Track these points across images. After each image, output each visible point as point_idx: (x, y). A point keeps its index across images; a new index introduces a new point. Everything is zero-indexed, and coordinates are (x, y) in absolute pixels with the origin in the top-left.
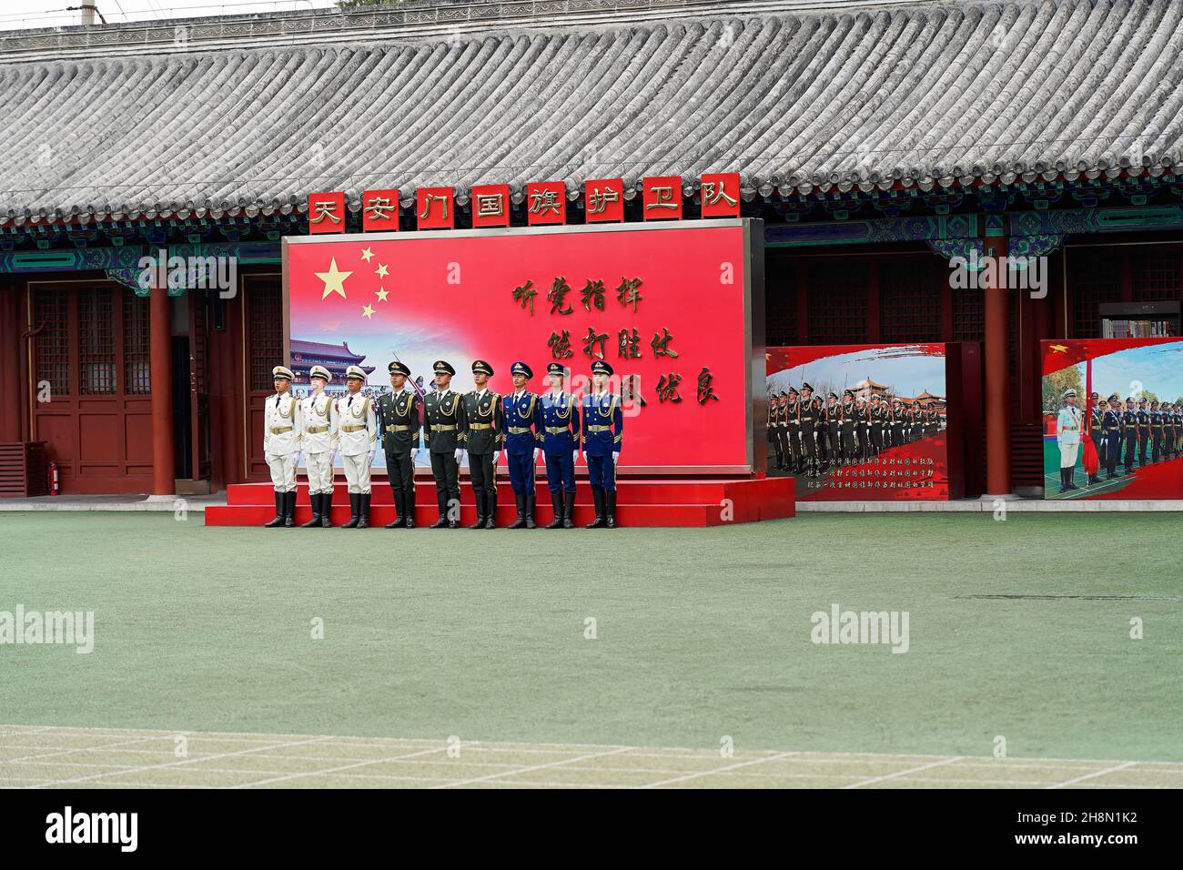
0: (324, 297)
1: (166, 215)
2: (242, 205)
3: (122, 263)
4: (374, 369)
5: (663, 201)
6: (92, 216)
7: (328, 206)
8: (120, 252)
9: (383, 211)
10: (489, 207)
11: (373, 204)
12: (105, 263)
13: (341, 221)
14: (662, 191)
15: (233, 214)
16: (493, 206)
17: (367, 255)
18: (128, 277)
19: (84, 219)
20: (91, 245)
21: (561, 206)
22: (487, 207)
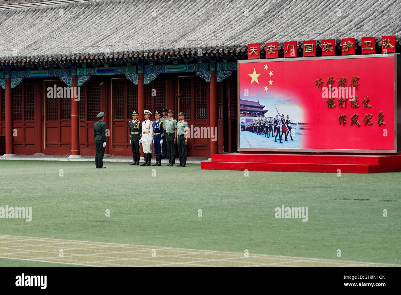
0: (251, 83)
1: (209, 52)
2: (234, 48)
3: (201, 70)
4: (268, 111)
5: (368, 47)
6: (185, 52)
7: (254, 48)
8: (200, 66)
9: (273, 51)
10: (309, 49)
11: (269, 48)
12: (195, 69)
13: (259, 54)
14: (368, 43)
15: (231, 51)
16: (310, 49)
17: (266, 67)
18: (203, 74)
19: (182, 53)
20: (191, 62)
21: (333, 48)
22: (308, 49)
